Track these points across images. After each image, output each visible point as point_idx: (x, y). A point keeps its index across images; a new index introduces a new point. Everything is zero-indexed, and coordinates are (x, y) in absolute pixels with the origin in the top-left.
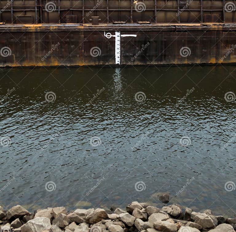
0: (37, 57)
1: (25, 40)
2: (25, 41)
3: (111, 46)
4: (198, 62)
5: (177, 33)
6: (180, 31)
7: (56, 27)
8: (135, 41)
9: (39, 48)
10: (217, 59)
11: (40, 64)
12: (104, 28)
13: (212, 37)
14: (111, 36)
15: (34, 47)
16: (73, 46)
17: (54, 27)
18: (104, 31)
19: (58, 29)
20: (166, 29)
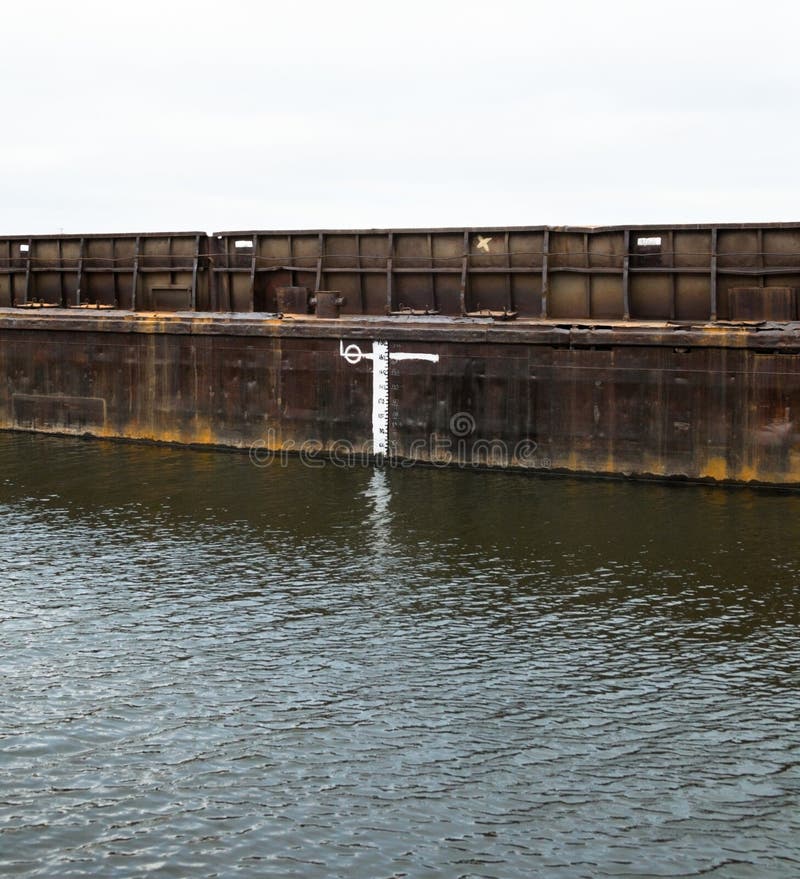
0: (160, 412)
1: (133, 357)
2: (130, 361)
3: (359, 391)
4: (659, 469)
5: (575, 352)
6: (587, 347)
7: (209, 319)
8: (434, 378)
9: (166, 384)
10: (732, 463)
11: (169, 437)
12: (338, 329)
13: (711, 372)
14: (360, 355)
15: (153, 380)
16: (254, 383)
17: (202, 320)
18: (338, 340)
19: (211, 326)
20: (533, 337)
